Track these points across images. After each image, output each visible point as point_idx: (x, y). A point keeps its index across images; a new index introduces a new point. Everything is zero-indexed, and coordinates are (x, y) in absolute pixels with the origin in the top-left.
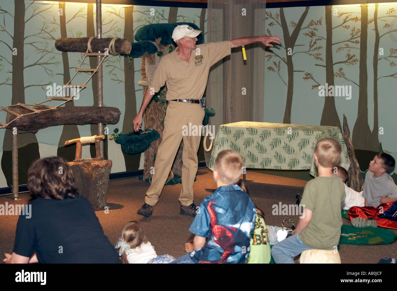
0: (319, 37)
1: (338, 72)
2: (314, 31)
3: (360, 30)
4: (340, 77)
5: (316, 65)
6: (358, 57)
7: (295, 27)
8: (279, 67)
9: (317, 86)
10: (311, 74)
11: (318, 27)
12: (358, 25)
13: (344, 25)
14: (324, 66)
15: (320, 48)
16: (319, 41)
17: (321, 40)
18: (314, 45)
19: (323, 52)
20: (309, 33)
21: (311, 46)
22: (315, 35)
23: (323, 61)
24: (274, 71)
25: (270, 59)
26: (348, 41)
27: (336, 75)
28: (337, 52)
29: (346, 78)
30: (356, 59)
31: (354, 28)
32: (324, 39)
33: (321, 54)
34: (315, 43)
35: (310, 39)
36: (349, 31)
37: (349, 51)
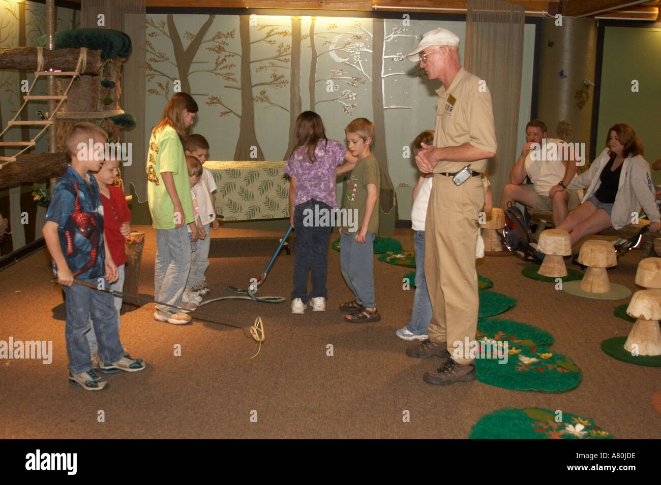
0: (230, 52)
1: (259, 95)
2: (222, 46)
3: (291, 46)
4: (263, 101)
5: (226, 87)
6: (288, 77)
7: (193, 39)
8: (167, 90)
9: (229, 112)
10: (219, 97)
11: (229, 40)
12: (288, 40)
13: (269, 39)
14: (239, 89)
15: (231, 67)
16: (231, 57)
17: (233, 56)
18: (222, 62)
19: (237, 72)
20: (214, 47)
21: (218, 63)
22: (224, 51)
23: (237, 82)
24: (159, 94)
25: (152, 80)
26: (274, 58)
27: (256, 99)
28: (257, 72)
29: (270, 103)
30: (286, 81)
31: (282, 43)
32: (238, 56)
33: (234, 74)
34: (224, 60)
35: (217, 55)
36: (275, 47)
37: (275, 70)
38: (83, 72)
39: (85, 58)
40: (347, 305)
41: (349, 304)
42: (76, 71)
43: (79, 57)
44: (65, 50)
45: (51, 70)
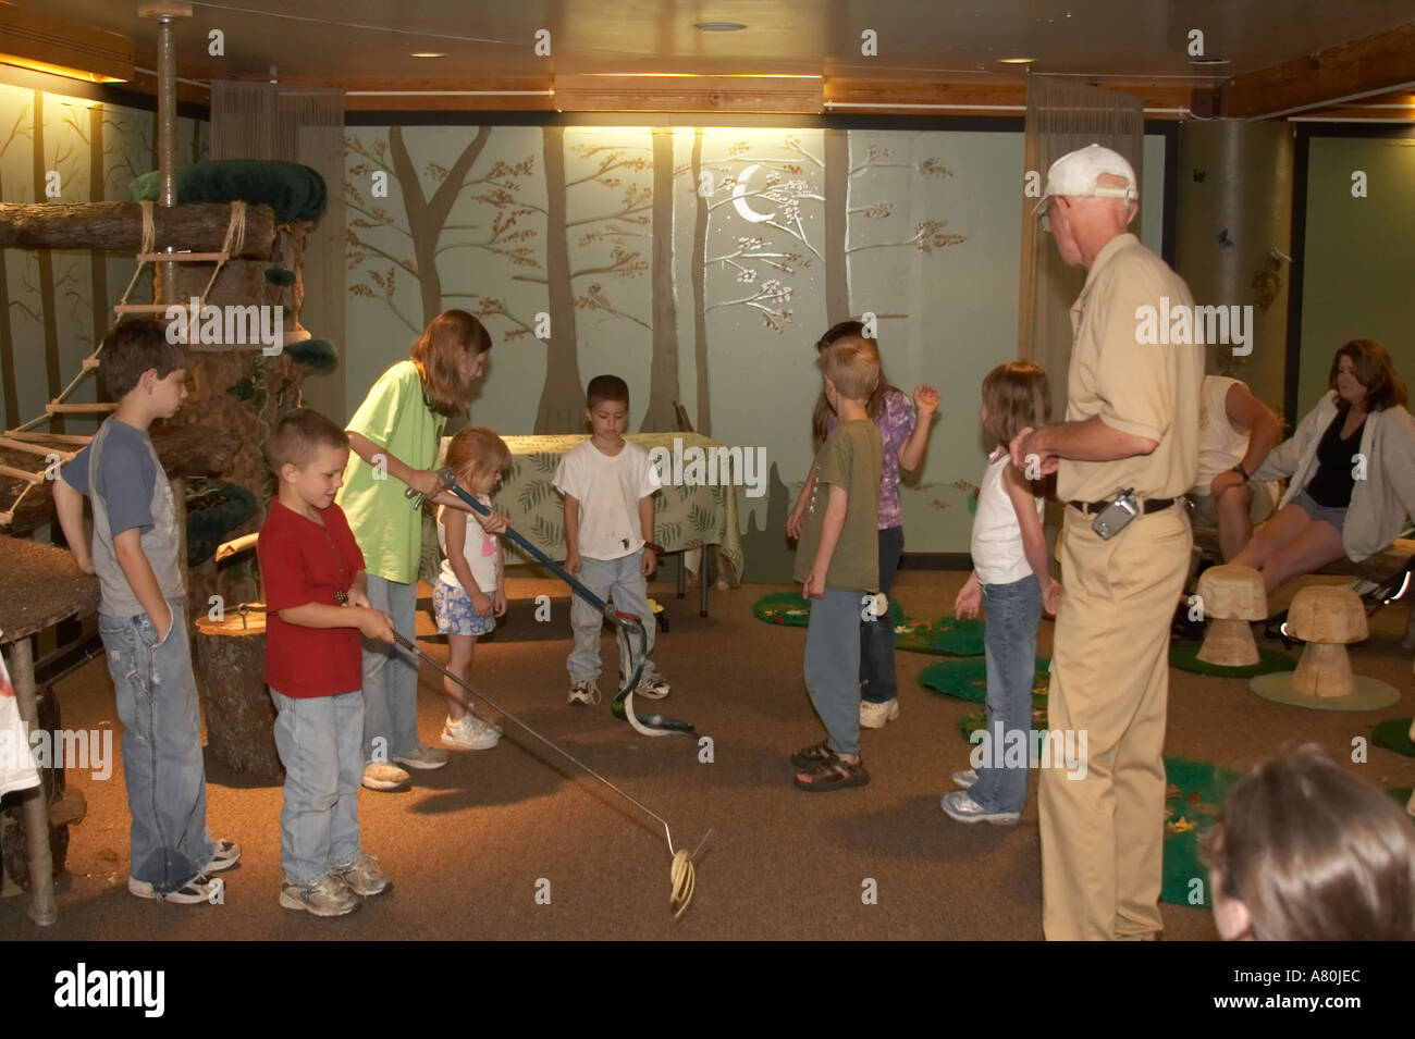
0: (523, 205)
1: (585, 295)
2: (508, 192)
3: (652, 190)
4: (594, 309)
5: (516, 278)
6: (647, 254)
7: (444, 179)
8: (389, 286)
9: (523, 332)
10: (501, 301)
11: (521, 179)
12: (647, 178)
13: (605, 176)
14: (544, 282)
15: (527, 234)
16: (525, 215)
17: (529, 213)
18: (507, 226)
19: (539, 247)
20: (490, 194)
21: (499, 229)
22: (511, 202)
23: (540, 267)
24: (374, 296)
25: (358, 266)
26: (617, 217)
27: (580, 304)
28: (581, 245)
29: (611, 311)
30: (643, 263)
31: (634, 184)
32: (540, 213)
33: (532, 251)
34: (512, 221)
35: (497, 209)
36: (619, 193)
37: (619, 241)
38: (237, 252)
39: (243, 225)
40: (806, 753)
41: (810, 752)
42: (224, 250)
43: (230, 222)
44: (200, 208)
45: (170, 249)
